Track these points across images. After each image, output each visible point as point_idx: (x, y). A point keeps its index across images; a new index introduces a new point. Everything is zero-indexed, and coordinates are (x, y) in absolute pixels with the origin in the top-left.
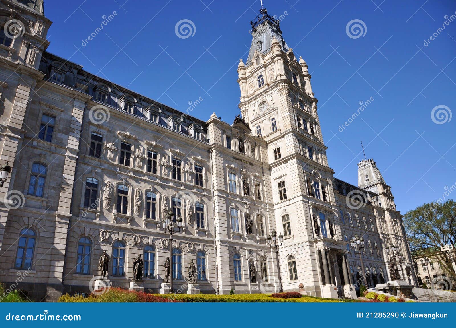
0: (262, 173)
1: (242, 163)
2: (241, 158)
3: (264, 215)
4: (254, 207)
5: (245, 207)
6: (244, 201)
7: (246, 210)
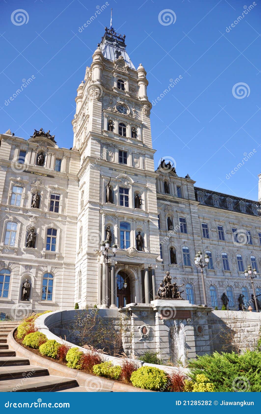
0: (66, 185)
1: (36, 175)
2: (35, 171)
3: (59, 228)
4: (45, 220)
5: (29, 220)
6: (30, 214)
7: (30, 223)
